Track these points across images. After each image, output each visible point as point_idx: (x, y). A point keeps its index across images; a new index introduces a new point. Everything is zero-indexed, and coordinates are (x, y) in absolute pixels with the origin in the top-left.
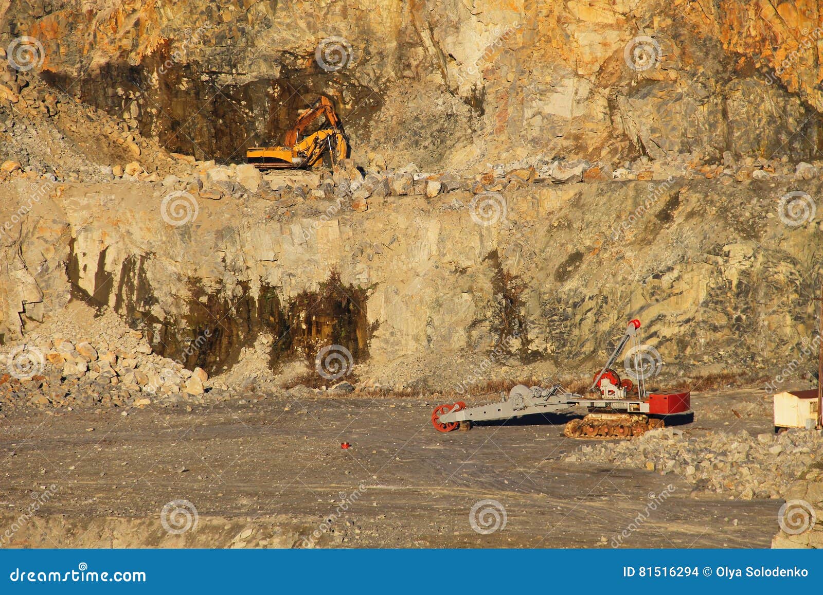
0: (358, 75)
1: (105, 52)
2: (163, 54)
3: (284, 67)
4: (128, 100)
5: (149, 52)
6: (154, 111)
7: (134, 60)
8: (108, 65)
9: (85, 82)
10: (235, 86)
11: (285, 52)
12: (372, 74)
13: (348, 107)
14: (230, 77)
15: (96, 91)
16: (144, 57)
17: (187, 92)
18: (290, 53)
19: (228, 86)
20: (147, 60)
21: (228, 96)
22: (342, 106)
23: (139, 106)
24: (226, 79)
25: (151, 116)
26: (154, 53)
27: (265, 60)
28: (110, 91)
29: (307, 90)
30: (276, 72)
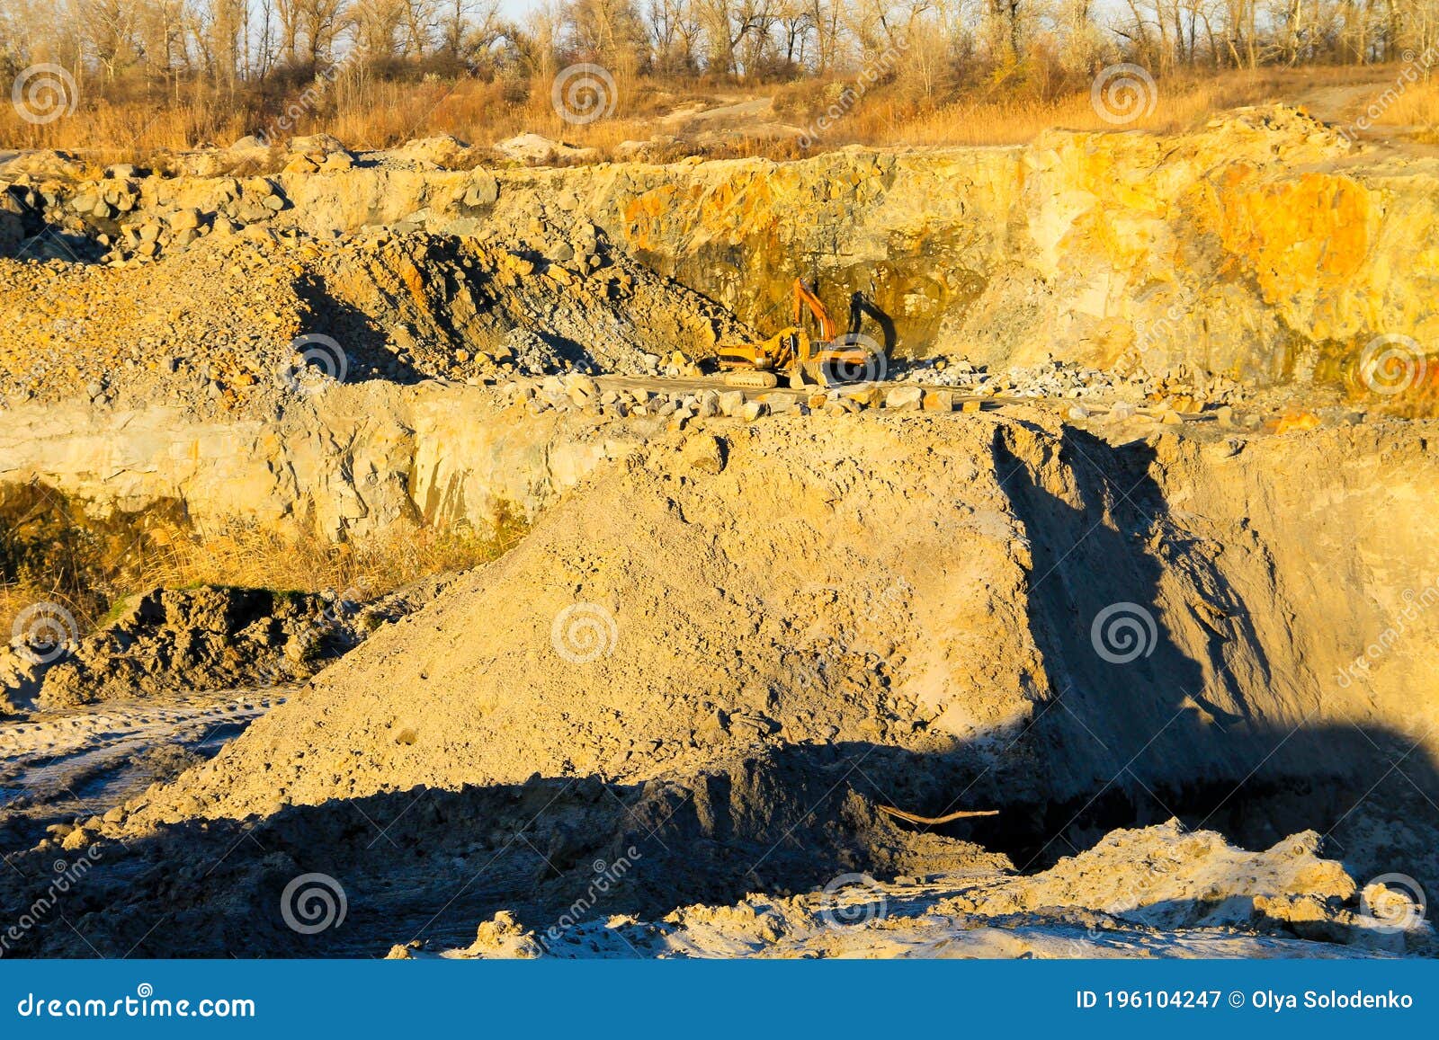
0: (964, 258)
1: (708, 230)
2: (769, 234)
3: (891, 248)
4: (727, 281)
5: (755, 230)
6: (750, 294)
7: (734, 239)
8: (708, 244)
9: (681, 261)
10: (838, 268)
11: (894, 232)
12: (978, 258)
13: (954, 292)
14: (833, 259)
15: (693, 270)
16: (747, 236)
17: (787, 275)
18: (900, 234)
19: (830, 268)
20: (751, 240)
21: (830, 278)
22: (948, 291)
23: (736, 288)
24: (828, 260)
25: (748, 299)
26: (762, 231)
27: (873, 240)
28: (708, 270)
29: (912, 275)
30: (883, 254)
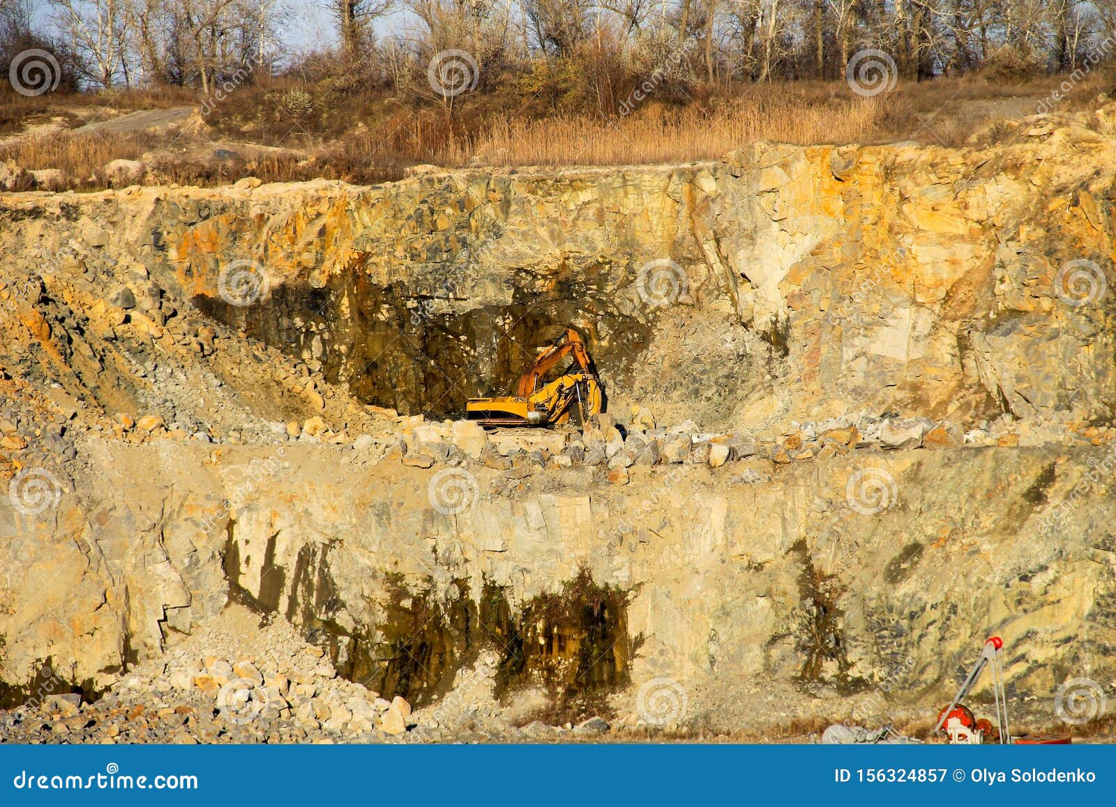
0: (617, 301)
1: (279, 271)
2: (357, 273)
3: (518, 289)
4: (309, 334)
5: (337, 270)
6: (343, 349)
7: (318, 280)
8: (283, 288)
9: (252, 309)
10: (452, 315)
11: (520, 270)
12: (636, 301)
13: (604, 343)
14: (445, 304)
15: (266, 322)
16: (331, 277)
17: (387, 324)
18: (527, 272)
19: (443, 315)
20: (335, 281)
21: (443, 328)
22: (595, 342)
23: (324, 342)
24: (438, 305)
25: (340, 355)
26: (344, 271)
27: (493, 281)
28: (285, 322)
29: (549, 322)
30: (508, 297)
